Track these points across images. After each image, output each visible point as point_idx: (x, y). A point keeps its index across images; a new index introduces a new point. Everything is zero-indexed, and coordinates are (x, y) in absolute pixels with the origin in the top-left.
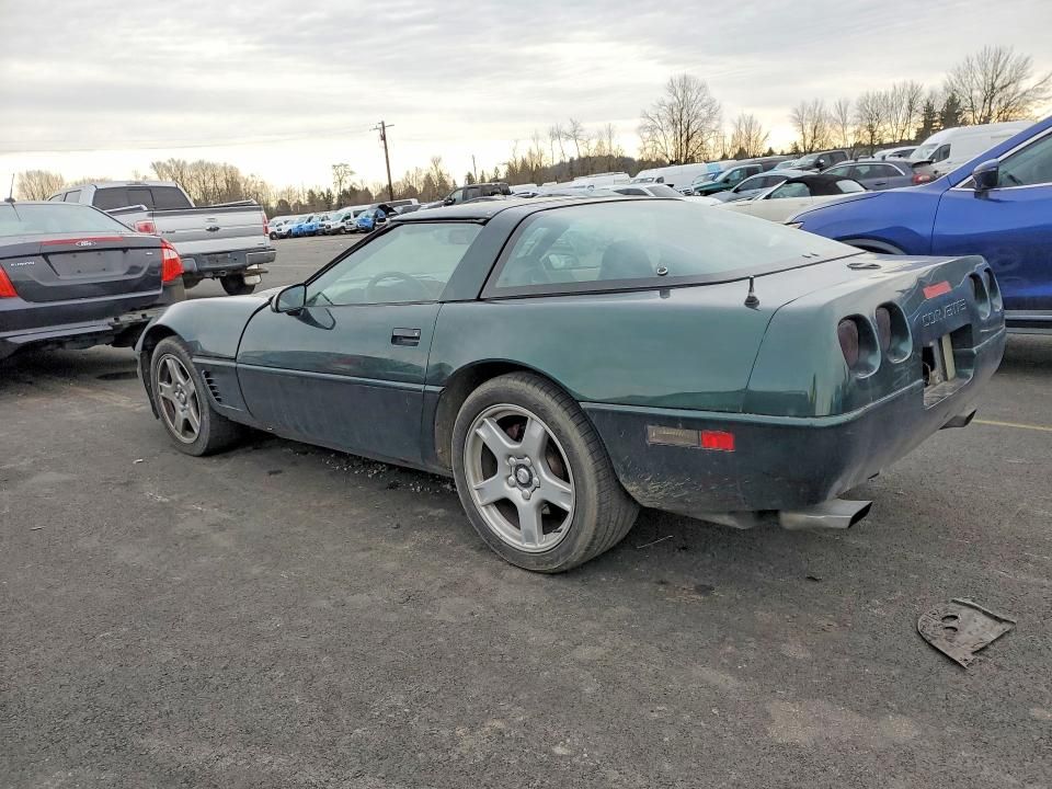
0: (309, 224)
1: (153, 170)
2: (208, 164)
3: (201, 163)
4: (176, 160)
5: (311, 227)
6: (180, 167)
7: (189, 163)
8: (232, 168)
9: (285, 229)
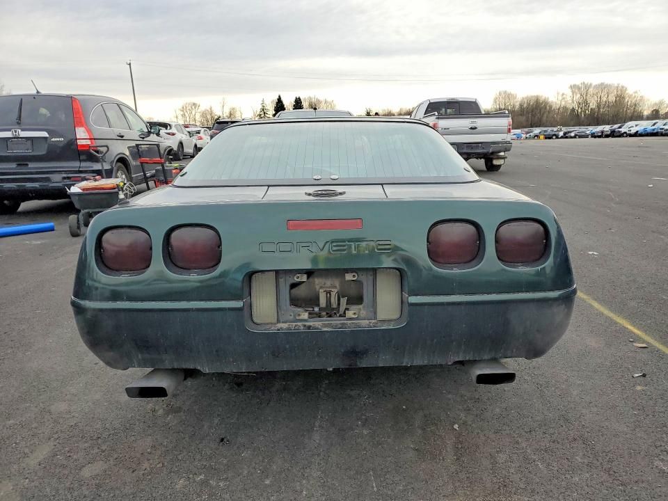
0: (653, 127)
1: (570, 90)
2: (607, 85)
3: (602, 84)
4: (586, 83)
5: (654, 130)
6: (587, 87)
7: (594, 84)
8: (623, 87)
9: (633, 131)
